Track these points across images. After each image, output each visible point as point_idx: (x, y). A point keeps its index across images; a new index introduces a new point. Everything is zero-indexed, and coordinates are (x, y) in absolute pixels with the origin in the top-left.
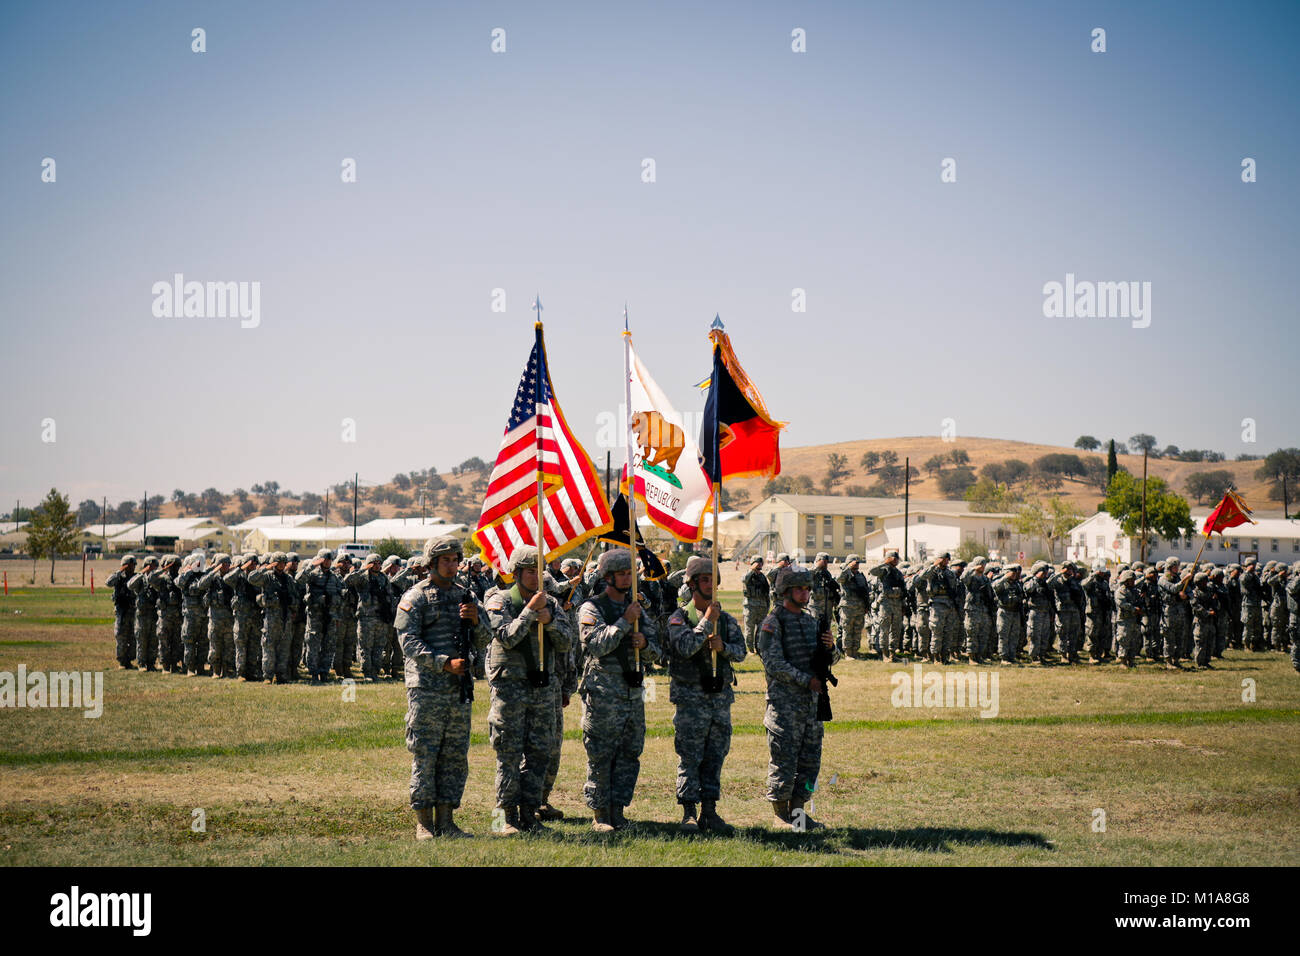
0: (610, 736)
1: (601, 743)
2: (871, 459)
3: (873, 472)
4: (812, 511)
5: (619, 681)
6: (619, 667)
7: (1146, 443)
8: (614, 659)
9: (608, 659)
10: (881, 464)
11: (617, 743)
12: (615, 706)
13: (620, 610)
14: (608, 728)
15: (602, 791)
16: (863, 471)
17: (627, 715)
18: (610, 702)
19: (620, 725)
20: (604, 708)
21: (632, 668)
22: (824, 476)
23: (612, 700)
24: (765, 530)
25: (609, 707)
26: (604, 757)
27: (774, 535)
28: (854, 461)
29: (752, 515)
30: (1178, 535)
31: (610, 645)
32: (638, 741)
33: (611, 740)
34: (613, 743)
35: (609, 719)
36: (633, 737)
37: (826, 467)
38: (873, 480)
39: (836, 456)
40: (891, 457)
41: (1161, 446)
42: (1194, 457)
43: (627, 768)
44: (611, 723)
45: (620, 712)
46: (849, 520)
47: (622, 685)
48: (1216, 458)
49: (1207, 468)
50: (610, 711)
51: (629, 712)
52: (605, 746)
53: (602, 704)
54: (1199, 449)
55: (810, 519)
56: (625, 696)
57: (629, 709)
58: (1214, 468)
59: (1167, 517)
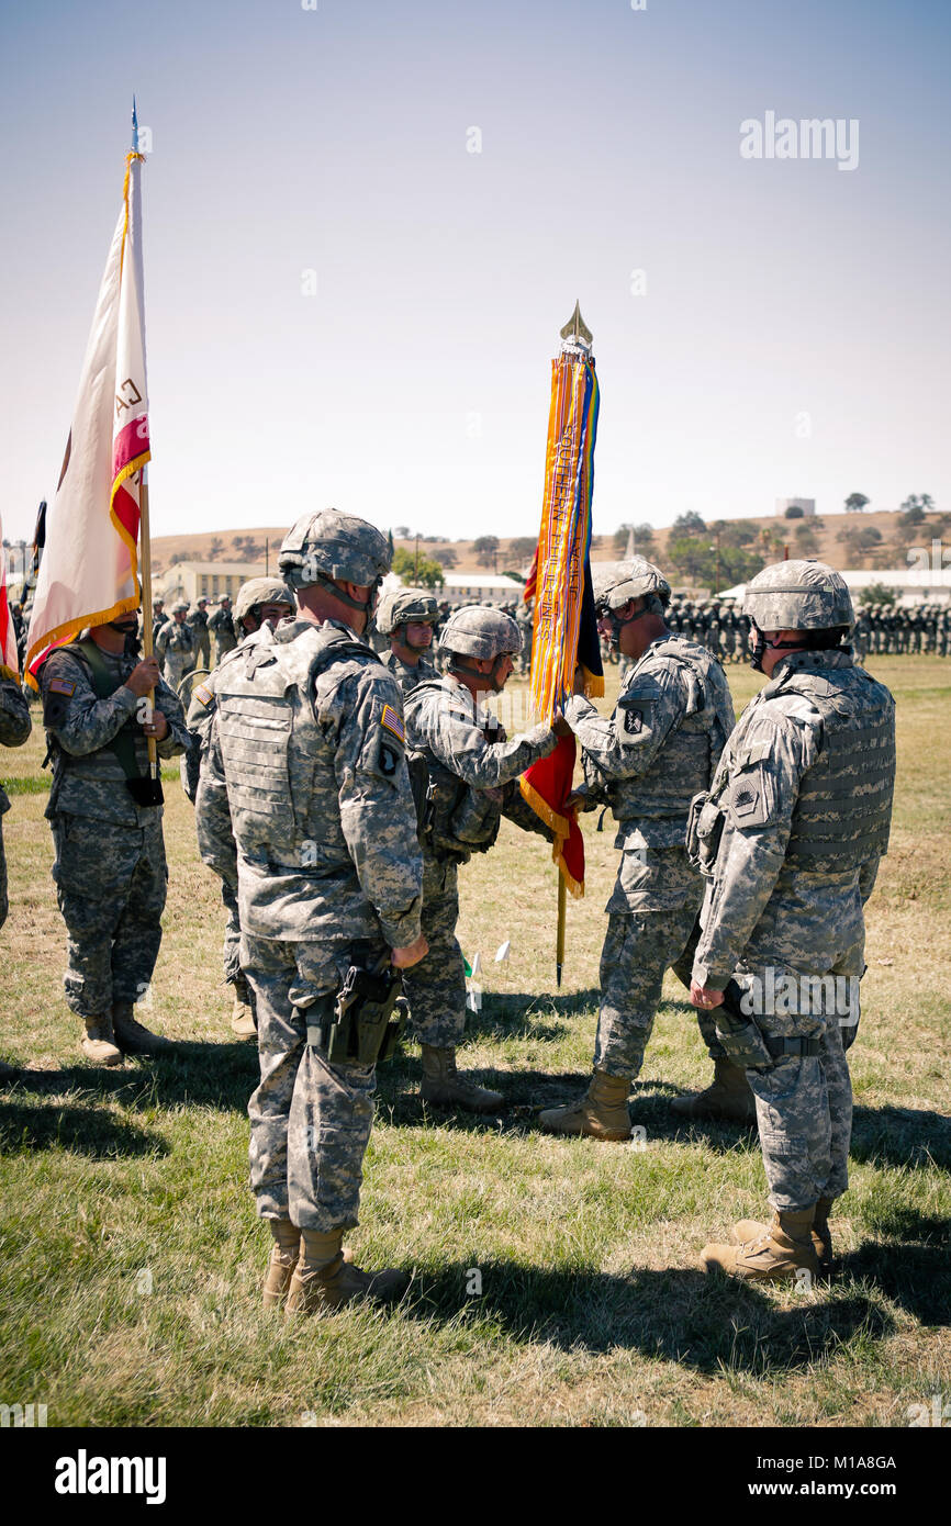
0: (109, 892)
1: (91, 906)
2: (238, 541)
3: (239, 549)
4: (205, 572)
5: (118, 796)
6: (119, 770)
7: (405, 531)
8: (111, 756)
9: (99, 757)
10: (244, 544)
11: (121, 904)
12: (116, 839)
13: (119, 668)
14: (104, 879)
15: (97, 988)
16: (233, 549)
17: (137, 853)
18: (105, 834)
19: (123, 873)
20: (95, 845)
21: (143, 773)
22: (209, 551)
23: (109, 830)
24: (175, 585)
25: (103, 842)
26: (98, 931)
27: (181, 589)
28: (227, 542)
29: (166, 575)
30: (435, 587)
31: (102, 735)
32: (158, 893)
33: (111, 900)
34: (114, 905)
35: (104, 864)
36: (150, 888)
37: (210, 546)
38: (239, 554)
39: (215, 540)
40: (250, 540)
41: (413, 534)
42: (432, 540)
43: (139, 939)
44: (109, 871)
45: (125, 851)
46: (229, 578)
47: (125, 803)
48: (444, 541)
49: (440, 547)
50: (106, 849)
51: (140, 848)
52: (97, 912)
53: (92, 839)
54: (435, 536)
55: (204, 578)
56: (132, 821)
57: (139, 844)
58: (445, 547)
59: (428, 575)
